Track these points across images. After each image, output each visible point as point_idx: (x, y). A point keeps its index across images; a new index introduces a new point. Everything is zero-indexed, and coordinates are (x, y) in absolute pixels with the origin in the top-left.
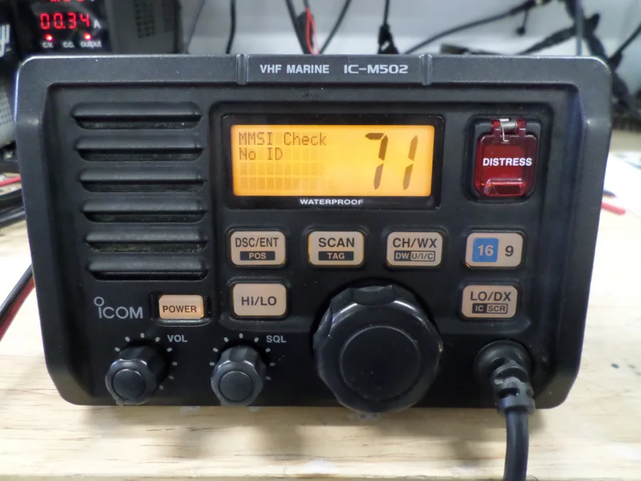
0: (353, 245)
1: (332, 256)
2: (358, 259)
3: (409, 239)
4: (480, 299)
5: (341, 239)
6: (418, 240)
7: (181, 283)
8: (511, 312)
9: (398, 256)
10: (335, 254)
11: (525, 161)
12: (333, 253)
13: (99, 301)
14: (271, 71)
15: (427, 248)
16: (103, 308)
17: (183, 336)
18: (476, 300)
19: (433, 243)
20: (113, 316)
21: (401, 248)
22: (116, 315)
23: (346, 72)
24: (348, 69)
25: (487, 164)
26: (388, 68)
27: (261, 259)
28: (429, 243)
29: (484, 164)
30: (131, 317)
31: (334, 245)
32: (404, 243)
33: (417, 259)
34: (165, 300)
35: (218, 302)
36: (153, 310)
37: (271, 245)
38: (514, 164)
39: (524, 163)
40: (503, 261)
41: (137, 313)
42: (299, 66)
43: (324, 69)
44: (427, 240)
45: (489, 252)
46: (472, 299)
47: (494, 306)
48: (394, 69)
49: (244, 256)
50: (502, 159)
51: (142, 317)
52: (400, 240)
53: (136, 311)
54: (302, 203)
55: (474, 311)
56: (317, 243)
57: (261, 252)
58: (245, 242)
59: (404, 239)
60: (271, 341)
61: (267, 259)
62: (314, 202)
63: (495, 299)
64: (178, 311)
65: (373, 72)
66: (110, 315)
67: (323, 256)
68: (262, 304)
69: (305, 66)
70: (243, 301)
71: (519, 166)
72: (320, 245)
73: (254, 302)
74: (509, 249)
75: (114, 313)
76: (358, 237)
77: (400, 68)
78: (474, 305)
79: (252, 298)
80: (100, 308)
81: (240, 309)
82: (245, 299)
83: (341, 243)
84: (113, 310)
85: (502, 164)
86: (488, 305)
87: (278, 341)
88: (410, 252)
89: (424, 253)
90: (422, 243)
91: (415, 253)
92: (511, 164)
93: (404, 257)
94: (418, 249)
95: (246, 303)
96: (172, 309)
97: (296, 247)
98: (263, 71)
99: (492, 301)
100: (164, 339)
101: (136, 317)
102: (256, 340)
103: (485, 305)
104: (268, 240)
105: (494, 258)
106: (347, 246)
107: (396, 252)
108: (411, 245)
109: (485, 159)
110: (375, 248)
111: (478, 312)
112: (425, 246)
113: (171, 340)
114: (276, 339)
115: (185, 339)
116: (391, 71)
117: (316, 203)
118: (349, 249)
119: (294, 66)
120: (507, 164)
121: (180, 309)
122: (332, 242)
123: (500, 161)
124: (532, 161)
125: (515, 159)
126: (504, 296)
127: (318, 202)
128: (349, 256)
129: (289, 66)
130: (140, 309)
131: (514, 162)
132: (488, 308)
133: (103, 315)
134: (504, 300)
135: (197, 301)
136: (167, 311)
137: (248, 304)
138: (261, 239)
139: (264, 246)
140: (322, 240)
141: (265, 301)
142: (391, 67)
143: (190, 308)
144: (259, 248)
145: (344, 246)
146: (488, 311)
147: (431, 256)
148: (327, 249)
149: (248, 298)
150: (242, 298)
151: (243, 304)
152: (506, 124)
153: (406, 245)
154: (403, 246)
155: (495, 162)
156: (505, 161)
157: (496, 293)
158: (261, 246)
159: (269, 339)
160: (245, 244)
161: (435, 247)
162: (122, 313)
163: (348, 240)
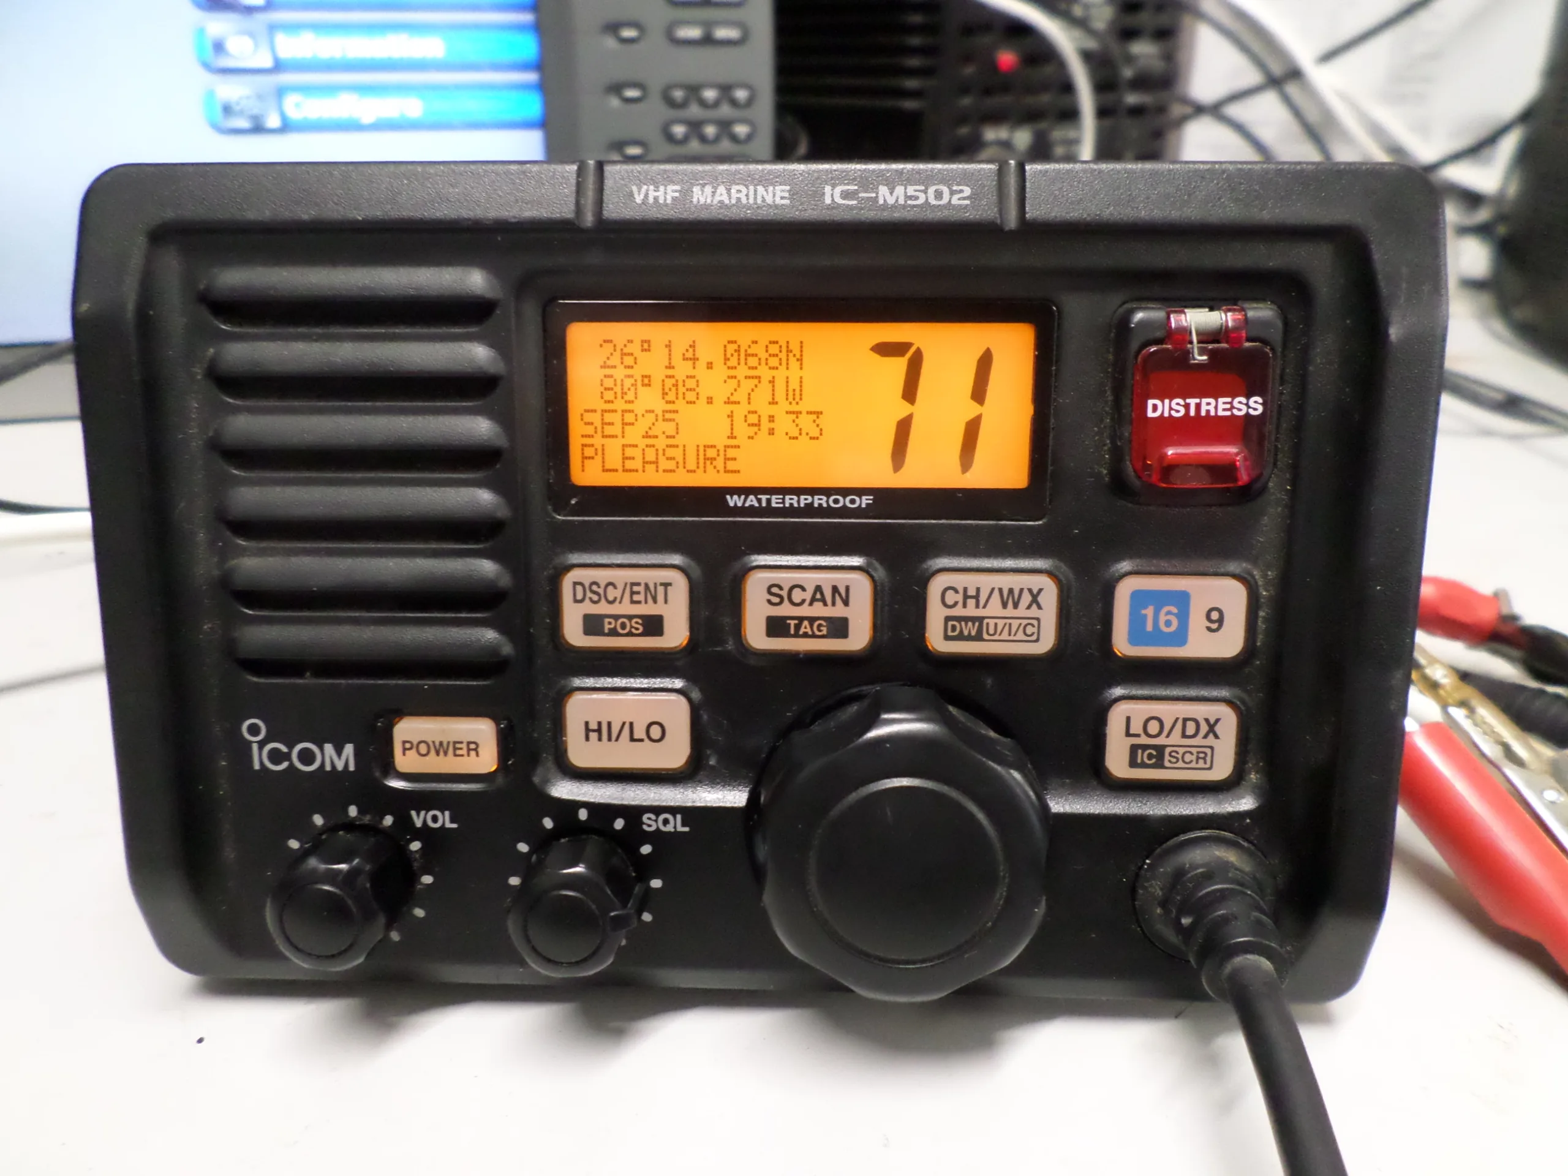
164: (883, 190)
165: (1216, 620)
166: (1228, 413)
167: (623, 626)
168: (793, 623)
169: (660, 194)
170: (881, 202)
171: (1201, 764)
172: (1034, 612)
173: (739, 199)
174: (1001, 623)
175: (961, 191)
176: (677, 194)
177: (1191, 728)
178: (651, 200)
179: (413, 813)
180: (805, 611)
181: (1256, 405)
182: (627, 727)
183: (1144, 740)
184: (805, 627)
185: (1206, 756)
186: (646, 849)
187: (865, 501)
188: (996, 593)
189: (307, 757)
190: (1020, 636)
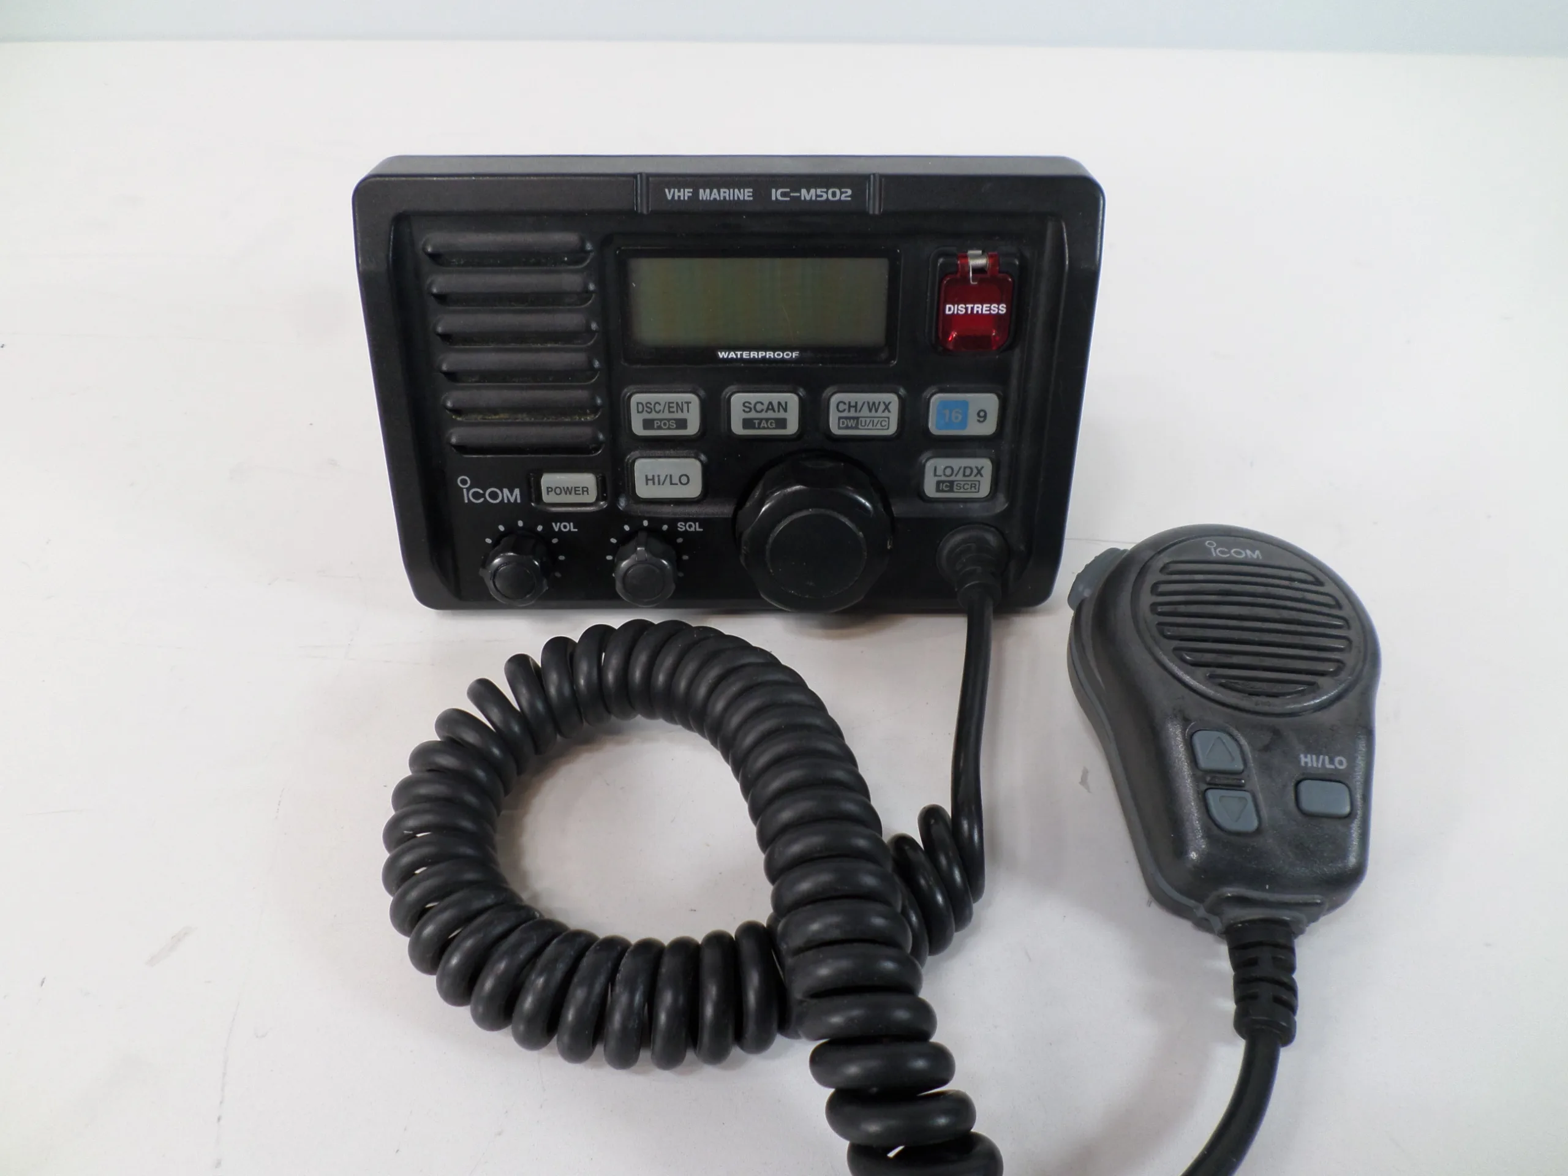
0: (785, 410)
1: (760, 424)
3: (856, 403)
4: (945, 475)
5: (771, 403)
6: (868, 403)
9: (843, 423)
10: (764, 421)
11: (998, 308)
12: (761, 420)
13: (464, 482)
14: (679, 197)
15: (879, 414)
16: (468, 490)
17: (572, 524)
18: (940, 476)
19: (887, 407)
20: (482, 500)
22: (485, 498)
23: (774, 198)
24: (776, 194)
25: (951, 312)
26: (827, 193)
27: (669, 428)
28: (882, 407)
29: (947, 312)
30: (506, 501)
31: (762, 410)
32: (850, 406)
33: (866, 427)
37: (682, 411)
38: (984, 312)
39: (997, 310)
41: (513, 496)
42: (715, 191)
43: (747, 194)
44: (880, 403)
45: (957, 418)
46: (935, 475)
47: (962, 483)
48: (834, 194)
49: (648, 424)
50: (970, 306)
51: (519, 501)
52: (845, 403)
53: (511, 492)
54: (721, 356)
55: (938, 490)
57: (669, 420)
59: (850, 403)
60: (684, 529)
61: (677, 428)
62: (736, 355)
63: (964, 475)
64: (566, 494)
65: (808, 198)
66: (477, 499)
68: (671, 484)
69: (722, 190)
70: (647, 480)
71: (990, 313)
72: (744, 411)
73: (661, 482)
74: (982, 414)
75: (483, 495)
76: (792, 400)
77: (841, 193)
78: (938, 483)
79: (659, 476)
80: (465, 490)
81: (643, 490)
82: (650, 477)
83: (770, 407)
84: (481, 492)
85: (969, 312)
86: (955, 483)
87: (693, 529)
88: (857, 418)
89: (876, 420)
90: (873, 407)
91: (863, 420)
92: (980, 312)
93: (850, 425)
94: (869, 414)
95: (650, 482)
96: (558, 491)
98: (669, 197)
99: (960, 477)
101: (512, 500)
103: (952, 483)
104: (677, 403)
106: (779, 411)
107: (840, 418)
108: (858, 409)
109: (948, 306)
111: (943, 491)
112: (876, 411)
113: (557, 530)
114: (690, 526)
115: (574, 528)
116: (830, 197)
117: (739, 356)
119: (708, 191)
120: (975, 312)
121: (568, 491)
122: (759, 407)
123: (966, 309)
124: (1007, 308)
125: (985, 306)
126: (975, 471)
127: (742, 355)
129: (701, 191)
130: (517, 491)
131: (984, 309)
132: (955, 487)
133: (469, 499)
134: (975, 476)
135: (588, 480)
136: (552, 494)
137: (654, 483)
138: (669, 403)
139: (673, 412)
140: (747, 404)
141: (675, 480)
142: (830, 191)
143: (581, 489)
145: (774, 411)
146: (955, 490)
147: (883, 423)
148: (753, 415)
149: (653, 476)
150: (646, 476)
151: (647, 484)
153: (853, 409)
154: (849, 411)
155: (960, 309)
156: (972, 309)
157: (965, 468)
158: (670, 412)
159: (681, 527)
160: (649, 410)
161: (889, 411)
162: (494, 495)
163: (779, 404)
164: (804, 191)
165: (982, 416)
166: (988, 312)
167: (665, 424)
168: (756, 422)
169: (681, 194)
170: (803, 198)
171: (973, 489)
172: (886, 414)
173: (725, 197)
174: (868, 420)
175: (846, 192)
176: (690, 194)
177: (968, 472)
178: (676, 198)
179: (554, 524)
180: (763, 415)
182: (668, 477)
183: (943, 478)
184: (764, 424)
185: (975, 486)
188: (866, 404)
190: (879, 426)
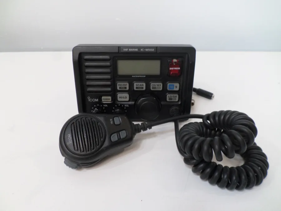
2: (144, 89)
7: (106, 93)
8: (177, 100)
21: (153, 86)
34: (103, 98)
35: (114, 98)
36: (100, 99)
40: (175, 89)
56: (136, 85)
58: (120, 85)
67: (137, 88)
97: (131, 85)
100: (103, 106)
102: (123, 106)
105: (173, 88)
110: (148, 86)
118: (142, 86)
128: (143, 88)
144: (123, 86)
152: (175, 60)
181: (179, 68)
186: (125, 108)
187: (145, 76)
189: (94, 100)
